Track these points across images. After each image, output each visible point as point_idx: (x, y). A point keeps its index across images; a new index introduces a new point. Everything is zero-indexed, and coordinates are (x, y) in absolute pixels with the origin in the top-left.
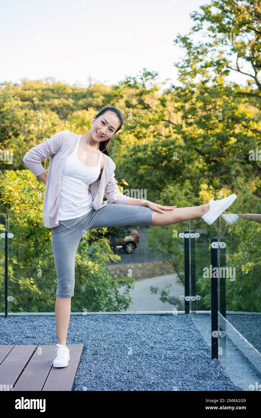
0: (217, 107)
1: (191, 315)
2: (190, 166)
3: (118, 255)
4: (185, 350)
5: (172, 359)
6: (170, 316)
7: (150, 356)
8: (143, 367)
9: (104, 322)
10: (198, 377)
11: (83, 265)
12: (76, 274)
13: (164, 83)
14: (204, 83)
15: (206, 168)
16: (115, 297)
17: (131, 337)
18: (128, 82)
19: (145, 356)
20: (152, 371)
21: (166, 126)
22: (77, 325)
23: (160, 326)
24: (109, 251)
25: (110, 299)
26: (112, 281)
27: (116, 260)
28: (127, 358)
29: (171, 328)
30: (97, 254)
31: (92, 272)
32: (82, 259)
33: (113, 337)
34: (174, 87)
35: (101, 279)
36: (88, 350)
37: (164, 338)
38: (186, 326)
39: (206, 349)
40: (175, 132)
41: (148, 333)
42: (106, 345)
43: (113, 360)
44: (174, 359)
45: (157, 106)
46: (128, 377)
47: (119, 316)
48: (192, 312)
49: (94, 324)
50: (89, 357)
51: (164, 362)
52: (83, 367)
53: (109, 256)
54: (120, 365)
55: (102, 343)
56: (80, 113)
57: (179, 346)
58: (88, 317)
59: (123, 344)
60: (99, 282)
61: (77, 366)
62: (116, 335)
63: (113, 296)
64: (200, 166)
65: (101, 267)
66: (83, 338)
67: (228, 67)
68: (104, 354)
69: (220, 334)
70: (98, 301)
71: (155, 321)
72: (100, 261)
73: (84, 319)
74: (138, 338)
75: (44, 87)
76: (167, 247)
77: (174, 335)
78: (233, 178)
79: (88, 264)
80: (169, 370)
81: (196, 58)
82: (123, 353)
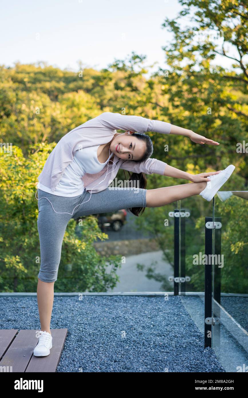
0: (203, 90)
1: (180, 297)
2: (176, 148)
3: (106, 234)
4: (175, 336)
5: (162, 347)
6: (158, 298)
7: (138, 343)
8: (131, 356)
9: (90, 304)
10: (190, 368)
11: (70, 243)
12: (63, 252)
13: (151, 67)
14: (190, 66)
15: (191, 149)
16: (102, 276)
17: (118, 321)
18: (117, 65)
19: (133, 343)
20: (141, 361)
21: (154, 108)
22: (62, 307)
23: (148, 308)
24: (96, 229)
25: (97, 278)
26: (99, 259)
27: (104, 239)
28: (114, 345)
29: (160, 311)
30: (85, 232)
31: (79, 251)
32: (69, 237)
33: (99, 320)
34: (161, 70)
35: (88, 257)
36: (72, 336)
37: (152, 323)
38: (175, 309)
39: (198, 336)
40: (162, 115)
41: (136, 317)
42: (91, 330)
43: (99, 347)
44: (164, 346)
45: (145, 89)
46: (115, 368)
47: (106, 297)
48: (181, 294)
49: (79, 305)
50: (73, 344)
51: (153, 350)
52: (66, 355)
53: (96, 235)
54: (107, 353)
55: (87, 327)
56: (70, 95)
57: (169, 331)
58: (74, 298)
59: (110, 329)
60: (87, 261)
61: (59, 355)
62: (102, 319)
63: (100, 275)
64: (186, 148)
65: (88, 246)
66: (68, 322)
67: (214, 51)
68: (89, 340)
69: (214, 321)
70: (85, 280)
71: (143, 303)
72: (87, 239)
73: (69, 300)
74: (125, 322)
75: (36, 71)
76: (153, 225)
77: (164, 319)
78: (218, 159)
79: (75, 242)
80: (159, 360)
81: (183, 41)
82: (110, 339)
